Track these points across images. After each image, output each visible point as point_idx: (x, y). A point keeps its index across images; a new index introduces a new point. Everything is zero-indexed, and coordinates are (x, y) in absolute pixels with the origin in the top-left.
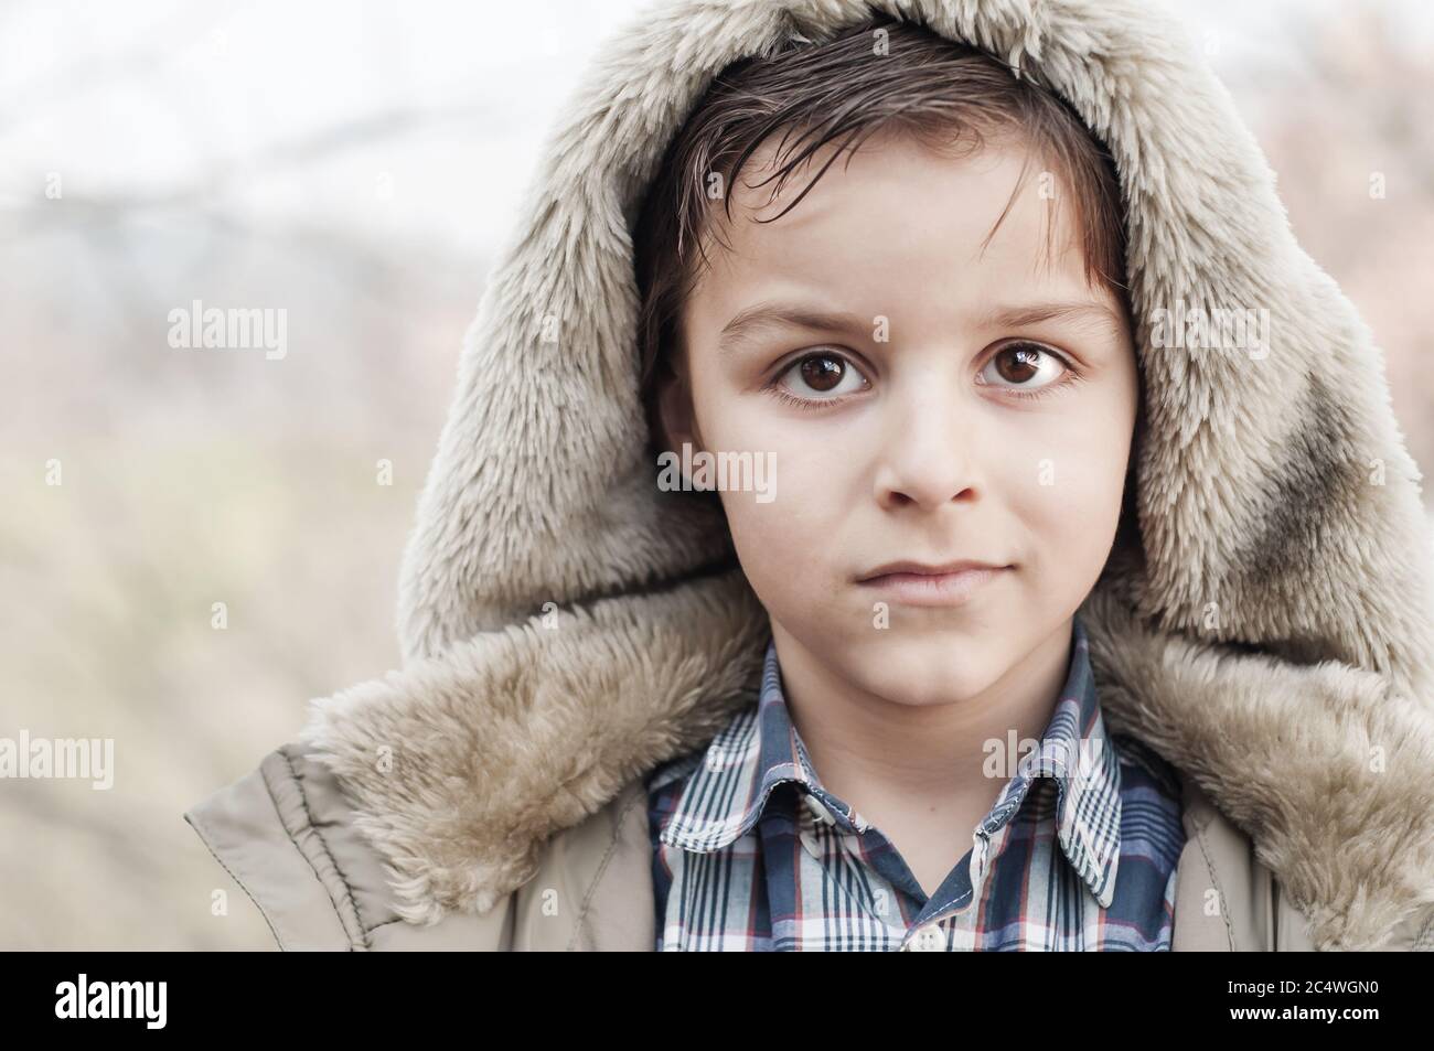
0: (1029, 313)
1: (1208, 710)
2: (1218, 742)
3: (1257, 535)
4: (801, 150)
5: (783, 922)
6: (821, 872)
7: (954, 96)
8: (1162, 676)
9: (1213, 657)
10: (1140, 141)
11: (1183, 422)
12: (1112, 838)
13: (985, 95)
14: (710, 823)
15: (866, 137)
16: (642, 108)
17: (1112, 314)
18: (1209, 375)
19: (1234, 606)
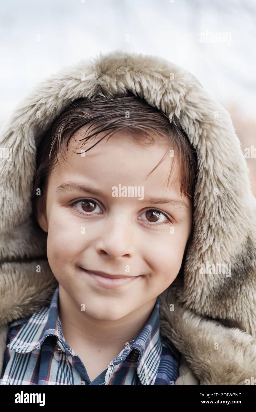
0: (159, 201)
1: (194, 336)
2: (195, 348)
3: (221, 284)
4: (94, 132)
5: (42, 381)
6: (58, 366)
7: (147, 125)
8: (181, 322)
9: (199, 319)
10: (207, 151)
11: (204, 245)
12: (155, 372)
13: (158, 126)
14: (25, 343)
15: (115, 132)
16: (46, 107)
17: (187, 205)
18: (215, 231)
19: (209, 306)
